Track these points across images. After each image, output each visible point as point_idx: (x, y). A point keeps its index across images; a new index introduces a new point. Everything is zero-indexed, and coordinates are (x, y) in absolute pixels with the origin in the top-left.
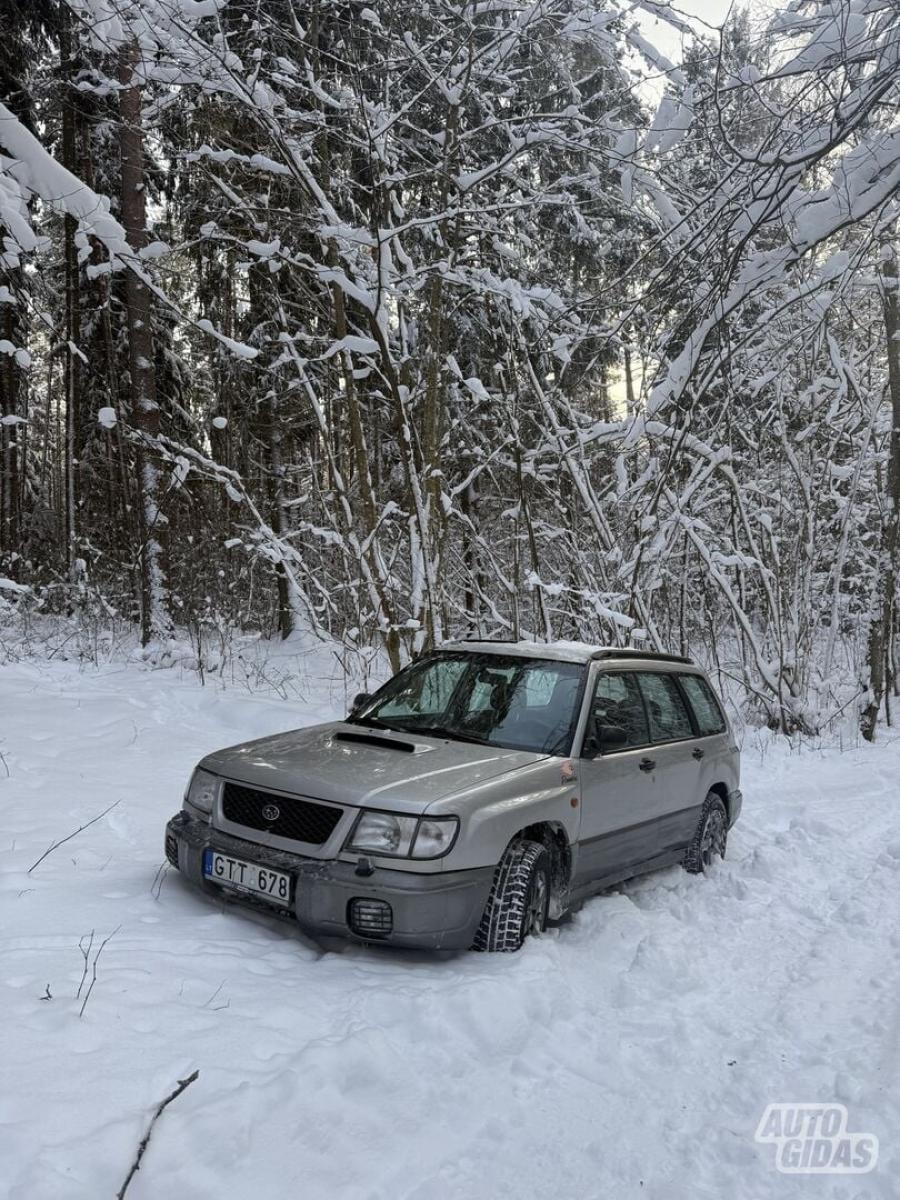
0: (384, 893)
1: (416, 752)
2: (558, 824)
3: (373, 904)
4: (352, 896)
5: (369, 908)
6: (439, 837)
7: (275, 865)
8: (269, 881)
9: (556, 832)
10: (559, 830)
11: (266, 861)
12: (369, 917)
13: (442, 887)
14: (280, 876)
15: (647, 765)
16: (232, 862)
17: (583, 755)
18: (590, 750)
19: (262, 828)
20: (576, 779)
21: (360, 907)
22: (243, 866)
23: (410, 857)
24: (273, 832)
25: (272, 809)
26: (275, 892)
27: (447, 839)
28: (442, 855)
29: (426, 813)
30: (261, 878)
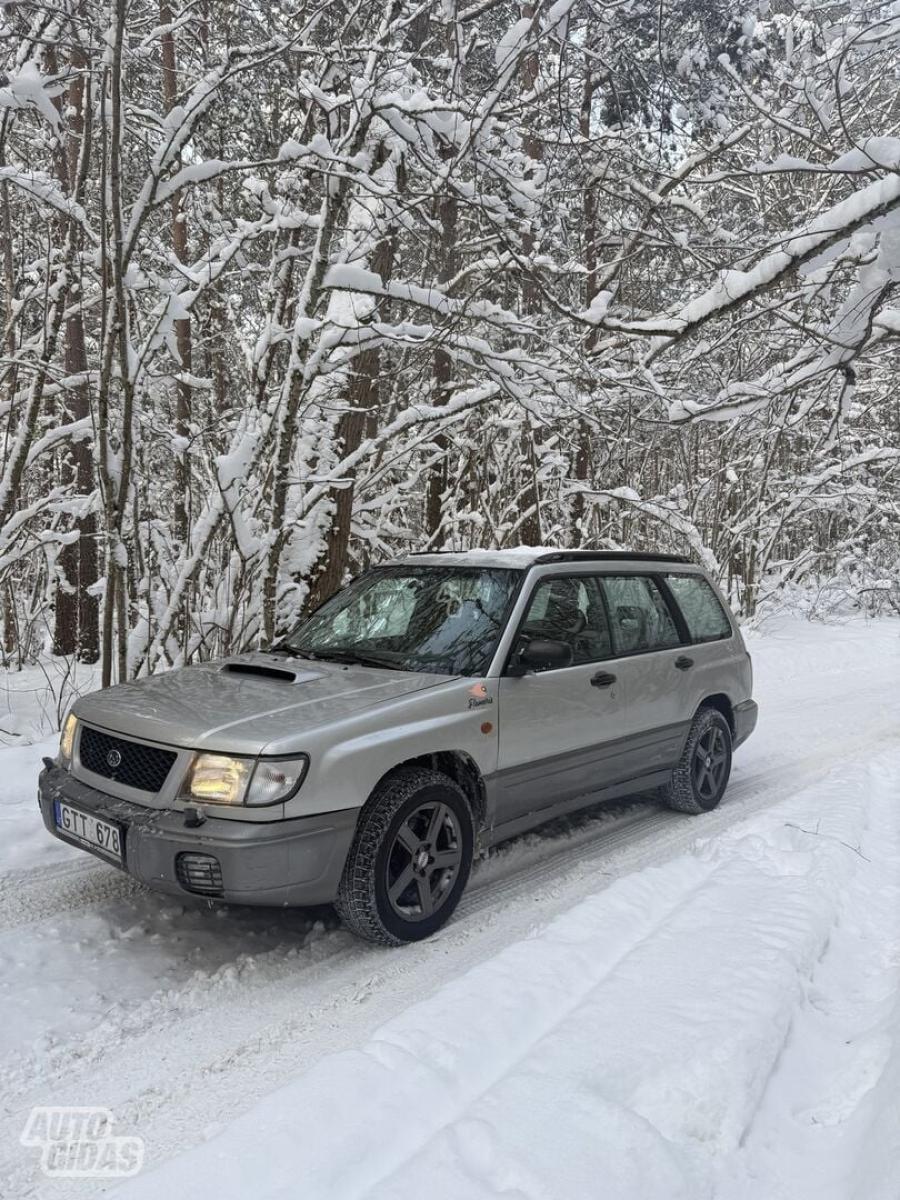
0: (211, 847)
1: (296, 681)
2: (465, 754)
3: (203, 859)
4: (178, 851)
5: (196, 863)
6: (281, 779)
7: (109, 816)
8: (105, 834)
9: (466, 762)
10: (468, 760)
11: (103, 812)
12: (201, 874)
13: (284, 836)
14: (112, 828)
15: (602, 680)
16: (75, 814)
17: (504, 673)
18: (516, 666)
19: (109, 776)
20: (491, 701)
21: (188, 862)
22: (84, 818)
23: (245, 804)
24: (117, 779)
25: (115, 754)
26: (110, 847)
27: (290, 782)
28: (282, 801)
29: (263, 753)
30: (99, 831)
